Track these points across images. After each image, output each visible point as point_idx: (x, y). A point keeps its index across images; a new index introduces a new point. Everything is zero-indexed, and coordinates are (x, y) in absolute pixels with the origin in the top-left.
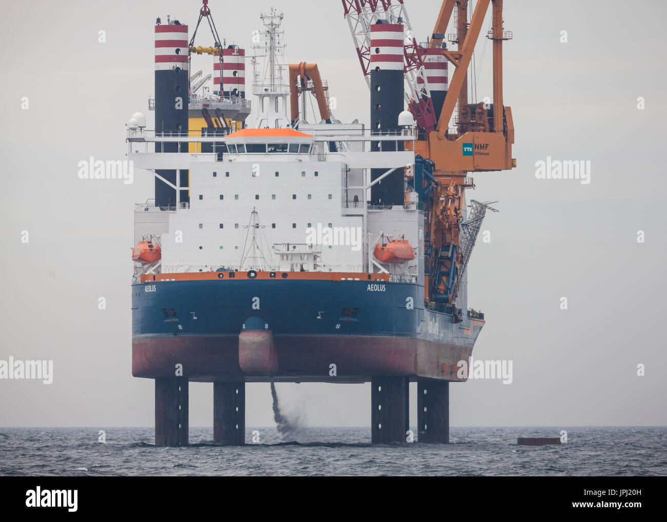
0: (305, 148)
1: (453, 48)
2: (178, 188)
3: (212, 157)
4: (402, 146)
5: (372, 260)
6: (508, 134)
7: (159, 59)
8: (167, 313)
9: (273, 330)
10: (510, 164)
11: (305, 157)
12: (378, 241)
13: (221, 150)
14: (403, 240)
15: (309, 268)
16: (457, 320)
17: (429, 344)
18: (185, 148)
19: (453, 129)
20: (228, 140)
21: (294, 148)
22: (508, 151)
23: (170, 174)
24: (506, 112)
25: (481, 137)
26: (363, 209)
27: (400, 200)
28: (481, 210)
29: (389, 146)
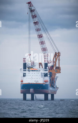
0: (37, 71)
1: (55, 61)
2: (25, 75)
3: (28, 72)
4: (47, 71)
5: (44, 82)
6: (60, 70)
7: (24, 62)
8: (23, 87)
9: (34, 89)
10: (60, 73)
11: (37, 72)
12: (45, 80)
13: (29, 71)
14: (47, 80)
15: (37, 83)
16: (54, 88)
17: (50, 90)
18: (26, 71)
19: (55, 69)
20: (30, 70)
21: (36, 71)
22: (60, 71)
23: (24, 73)
24: (60, 67)
25: (57, 70)
26: (43, 77)
27: (47, 76)
28: (57, 77)
29: (46, 71)
